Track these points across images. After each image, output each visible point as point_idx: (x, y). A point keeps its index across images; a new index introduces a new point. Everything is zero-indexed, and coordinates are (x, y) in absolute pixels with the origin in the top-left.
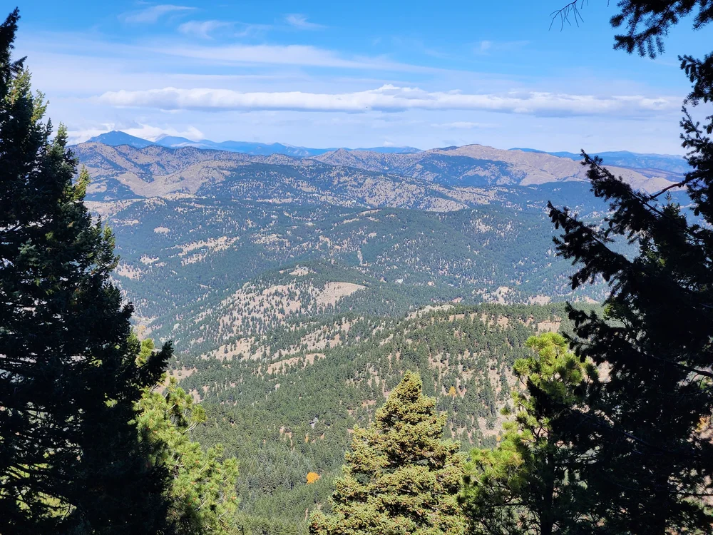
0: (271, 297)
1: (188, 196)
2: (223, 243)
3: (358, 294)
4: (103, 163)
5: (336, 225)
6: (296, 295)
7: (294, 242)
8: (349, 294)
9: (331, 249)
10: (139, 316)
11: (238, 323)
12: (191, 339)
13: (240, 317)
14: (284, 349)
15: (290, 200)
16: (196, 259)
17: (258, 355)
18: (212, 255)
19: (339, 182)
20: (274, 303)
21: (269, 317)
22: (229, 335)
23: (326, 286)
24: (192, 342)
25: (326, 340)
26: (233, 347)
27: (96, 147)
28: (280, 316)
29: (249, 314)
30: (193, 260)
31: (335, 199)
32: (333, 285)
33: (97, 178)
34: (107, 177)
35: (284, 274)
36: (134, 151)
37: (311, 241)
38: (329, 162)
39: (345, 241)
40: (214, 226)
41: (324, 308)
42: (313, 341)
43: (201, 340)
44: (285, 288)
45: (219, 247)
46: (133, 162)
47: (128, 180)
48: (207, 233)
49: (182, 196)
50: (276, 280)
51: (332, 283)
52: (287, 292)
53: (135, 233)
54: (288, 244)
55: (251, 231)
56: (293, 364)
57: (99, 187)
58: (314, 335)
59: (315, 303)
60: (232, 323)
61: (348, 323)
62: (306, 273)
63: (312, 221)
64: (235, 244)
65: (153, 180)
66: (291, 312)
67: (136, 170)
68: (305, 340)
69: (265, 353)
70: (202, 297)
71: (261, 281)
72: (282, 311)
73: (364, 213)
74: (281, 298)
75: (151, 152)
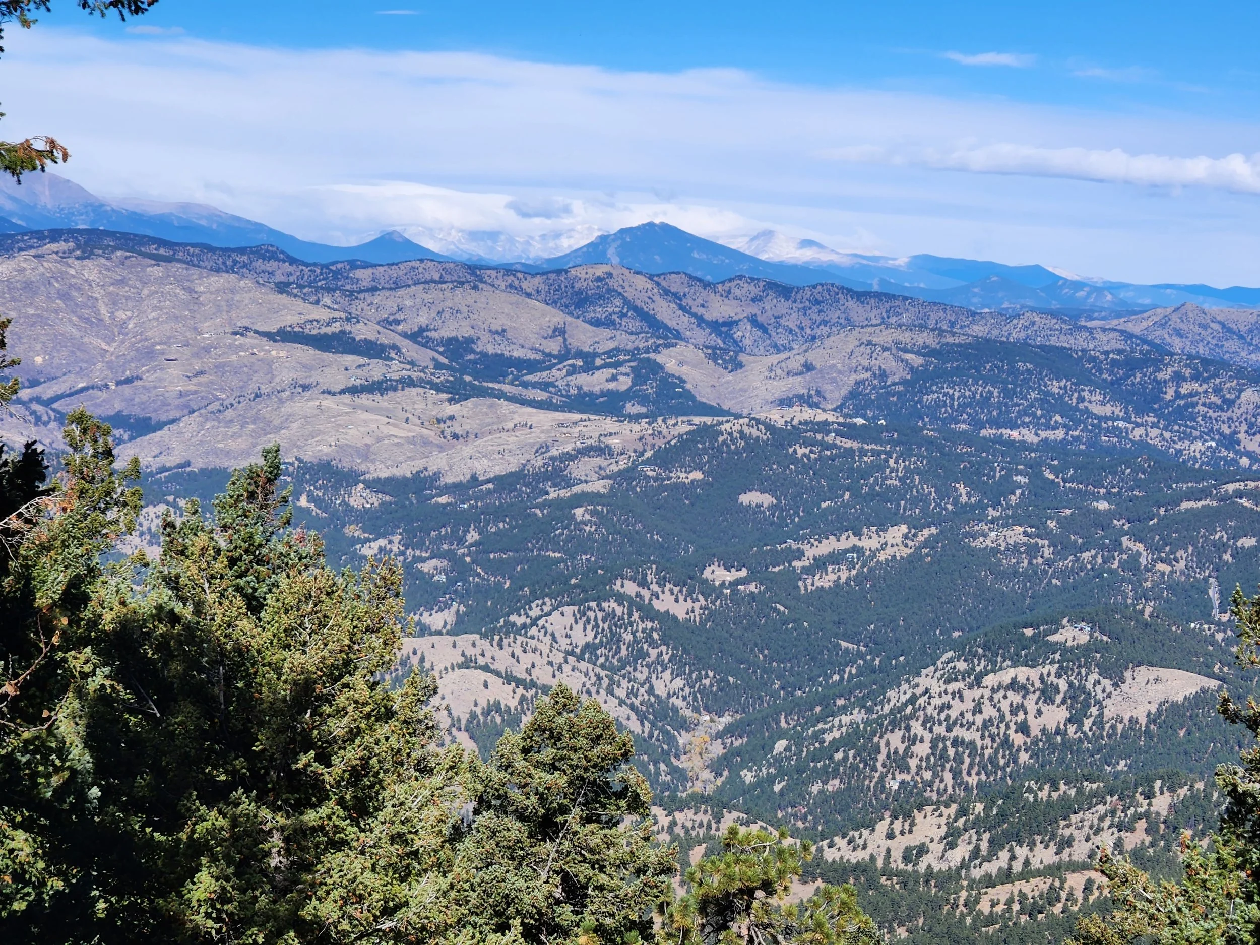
0: (1002, 693)
1: (821, 417)
2: (899, 540)
3: (1200, 699)
4: (625, 315)
5: (1162, 511)
6: (1057, 690)
7: (1063, 547)
8: (1180, 699)
9: (1147, 570)
10: (696, 710)
11: (922, 749)
12: (811, 781)
13: (928, 736)
14: (1020, 843)
15: (1060, 434)
16: (833, 577)
17: (961, 852)
18: (871, 570)
19: (1178, 395)
20: (1005, 706)
21: (993, 741)
22: (900, 777)
23: (1128, 674)
24: (815, 789)
25: (1115, 830)
26: (907, 827)
27: (610, 275)
28: (1018, 739)
29: (949, 730)
30: (825, 580)
31: (1167, 435)
32: (1144, 673)
33: (609, 353)
34: (634, 353)
35: (1034, 638)
36: (698, 288)
37: (1103, 548)
38: (1159, 335)
39: (1180, 553)
40: (878, 494)
41: (1120, 727)
42: (1086, 829)
43: (834, 785)
44: (1034, 674)
45: (889, 551)
46: (695, 315)
47: (681, 363)
48: (862, 513)
49: (808, 414)
50: (1016, 649)
51: (1142, 668)
52: (1038, 684)
53: (692, 504)
54: (1047, 552)
55: (965, 513)
56: (1037, 893)
57: (614, 378)
58: (1090, 817)
59: (1101, 715)
60: (907, 749)
61: (1167, 794)
62: (1084, 638)
63: (1108, 497)
64: (926, 543)
65: (740, 365)
66: (1044, 731)
67: (701, 336)
68: (1068, 826)
69: (977, 849)
70: (841, 672)
71: (980, 651)
72: (1024, 728)
73: (1231, 487)
74: (1024, 697)
75: (738, 293)
